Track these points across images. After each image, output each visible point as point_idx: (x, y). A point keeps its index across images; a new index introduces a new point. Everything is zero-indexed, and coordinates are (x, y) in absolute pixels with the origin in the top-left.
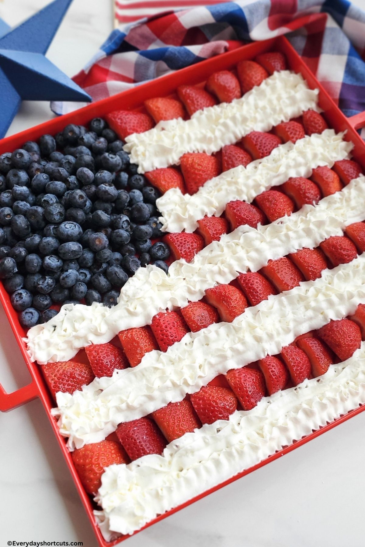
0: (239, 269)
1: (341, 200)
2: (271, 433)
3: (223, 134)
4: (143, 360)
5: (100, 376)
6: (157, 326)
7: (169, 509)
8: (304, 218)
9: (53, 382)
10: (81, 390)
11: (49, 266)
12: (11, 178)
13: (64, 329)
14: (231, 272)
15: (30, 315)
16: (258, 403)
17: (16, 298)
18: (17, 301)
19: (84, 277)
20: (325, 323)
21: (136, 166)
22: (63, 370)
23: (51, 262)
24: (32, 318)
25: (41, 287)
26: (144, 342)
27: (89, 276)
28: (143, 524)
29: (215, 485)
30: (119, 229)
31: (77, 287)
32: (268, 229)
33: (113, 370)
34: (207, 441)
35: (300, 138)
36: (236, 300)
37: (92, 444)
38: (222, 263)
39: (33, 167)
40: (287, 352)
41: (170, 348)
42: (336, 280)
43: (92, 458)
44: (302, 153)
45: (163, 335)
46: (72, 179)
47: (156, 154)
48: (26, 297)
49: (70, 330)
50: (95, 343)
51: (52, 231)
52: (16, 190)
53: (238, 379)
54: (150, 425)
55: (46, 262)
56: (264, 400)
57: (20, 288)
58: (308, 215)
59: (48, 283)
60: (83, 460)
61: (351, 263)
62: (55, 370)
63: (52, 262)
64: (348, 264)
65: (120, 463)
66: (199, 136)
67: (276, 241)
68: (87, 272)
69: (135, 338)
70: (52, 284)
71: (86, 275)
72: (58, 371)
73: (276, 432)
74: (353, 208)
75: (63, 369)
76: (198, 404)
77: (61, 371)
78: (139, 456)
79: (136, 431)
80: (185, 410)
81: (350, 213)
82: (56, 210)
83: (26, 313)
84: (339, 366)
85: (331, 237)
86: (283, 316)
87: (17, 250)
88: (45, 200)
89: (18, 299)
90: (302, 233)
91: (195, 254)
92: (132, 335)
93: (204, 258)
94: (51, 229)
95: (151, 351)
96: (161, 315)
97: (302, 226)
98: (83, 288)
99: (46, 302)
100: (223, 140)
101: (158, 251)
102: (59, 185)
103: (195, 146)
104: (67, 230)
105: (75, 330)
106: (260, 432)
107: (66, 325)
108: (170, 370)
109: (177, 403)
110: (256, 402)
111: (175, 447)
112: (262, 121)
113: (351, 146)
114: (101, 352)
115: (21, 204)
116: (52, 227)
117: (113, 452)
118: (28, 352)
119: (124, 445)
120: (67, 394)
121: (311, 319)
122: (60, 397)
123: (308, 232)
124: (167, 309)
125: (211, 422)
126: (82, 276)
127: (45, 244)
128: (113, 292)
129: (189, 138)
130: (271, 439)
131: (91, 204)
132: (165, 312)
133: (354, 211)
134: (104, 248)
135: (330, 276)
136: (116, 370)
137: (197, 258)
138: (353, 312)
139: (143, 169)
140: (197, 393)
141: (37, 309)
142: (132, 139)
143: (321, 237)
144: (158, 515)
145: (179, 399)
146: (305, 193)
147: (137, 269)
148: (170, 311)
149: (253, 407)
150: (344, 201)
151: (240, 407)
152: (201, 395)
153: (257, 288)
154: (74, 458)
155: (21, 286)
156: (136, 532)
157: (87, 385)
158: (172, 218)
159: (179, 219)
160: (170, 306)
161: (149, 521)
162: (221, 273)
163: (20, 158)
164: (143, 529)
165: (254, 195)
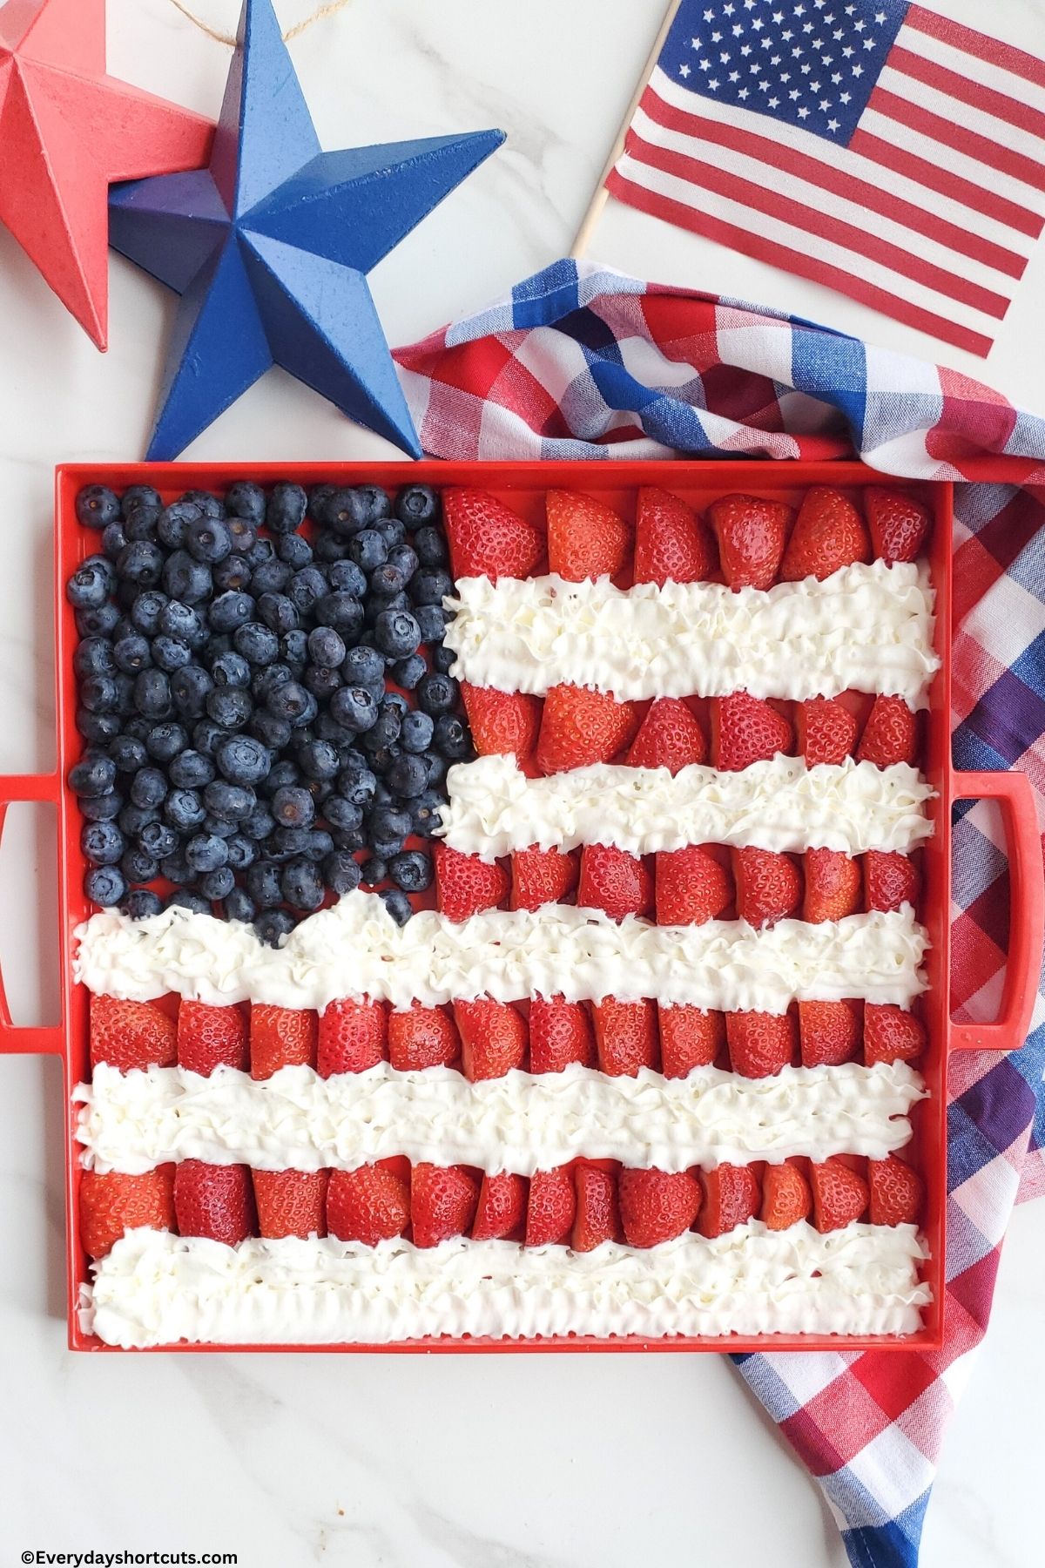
0: (542, 986)
1: (828, 940)
2: (436, 1298)
3: (671, 672)
4: (277, 1075)
5: (188, 1067)
6: (329, 1029)
7: (204, 1340)
8: (725, 944)
9: (98, 1038)
10: (145, 1070)
11: (174, 815)
12: (171, 575)
13: (159, 946)
14: (526, 983)
15: (107, 884)
16: (443, 1243)
17: (93, 839)
18: (92, 847)
19: (238, 857)
20: (640, 1166)
21: (453, 657)
22: (126, 1024)
23: (181, 809)
24: (108, 893)
25: (145, 849)
26: (292, 1041)
27: (249, 857)
28: (152, 1343)
29: (295, 1342)
30: (346, 799)
31: (213, 881)
32: (645, 934)
33: (216, 1064)
34: (321, 1262)
35: (830, 762)
36: (500, 1051)
37: (123, 1175)
38: (518, 959)
39: (228, 570)
40: (539, 1186)
41: (334, 1078)
42: (709, 1096)
43: (111, 1203)
44: (808, 803)
45: (330, 1050)
46: (296, 641)
47: (504, 653)
48: (112, 843)
49: (168, 953)
50: (204, 1000)
51: (210, 740)
52: (170, 620)
53: (427, 1189)
54: (239, 1186)
55: (171, 804)
56: (459, 1240)
57: (107, 820)
58: (736, 945)
59: (160, 845)
60: (96, 1199)
61: (757, 1082)
62: (111, 1017)
63: (185, 808)
64: (751, 1080)
65: (159, 1227)
66: (617, 653)
67: (644, 966)
68: (248, 850)
69: (279, 1030)
70: (168, 849)
71: (243, 858)
72: (117, 1021)
73: (444, 1304)
74: (839, 970)
75: (127, 1021)
76: (336, 1196)
77: (121, 1024)
78: (196, 1233)
79: (210, 1189)
80: (309, 1193)
81: (828, 975)
82: (232, 710)
83: (101, 877)
84: (621, 1250)
85: (753, 1010)
86: (576, 1112)
87: (126, 748)
88: (219, 667)
89: (96, 843)
90: (702, 974)
91: (476, 912)
92: (275, 1021)
93: (490, 930)
94: (210, 735)
95: (300, 1064)
96: (349, 1005)
97: (710, 959)
98: (225, 885)
99: (147, 873)
100: (665, 683)
101: (405, 873)
102: (265, 641)
103: (596, 674)
104: (236, 762)
105: (177, 958)
106: (421, 1288)
107: (168, 942)
108: (319, 1111)
109: (302, 1173)
110: (439, 1239)
111: (261, 1248)
112: (775, 675)
113: (928, 830)
114: (207, 1025)
115: (169, 650)
116: (213, 732)
117: (156, 1203)
118: (75, 964)
119: (177, 1202)
120: (116, 1070)
121: (620, 1144)
122: (101, 1071)
123: (714, 978)
124: (366, 995)
125: (344, 1237)
126: (236, 853)
127: (182, 772)
128: (281, 918)
129: (590, 650)
130: (431, 1309)
131: (313, 714)
132: (361, 1000)
133: (838, 976)
134: (299, 827)
135: (706, 1081)
136: (221, 1066)
137: (476, 922)
138: (708, 1168)
139: (463, 670)
140: (348, 1175)
141: (125, 877)
142: (472, 589)
143: (735, 1001)
144: (183, 1340)
145: (312, 1167)
146: (755, 899)
147: (347, 890)
148: (371, 1003)
149: (428, 1247)
150: (831, 945)
151: (408, 1234)
152: (350, 1183)
153: (552, 1044)
154: (84, 1185)
155: (112, 817)
156: (134, 1349)
157: (161, 1067)
158: (467, 819)
159: (478, 828)
160: (375, 994)
161: (163, 1342)
162: (504, 976)
163: (204, 544)
164: (146, 1350)
165: (656, 845)
